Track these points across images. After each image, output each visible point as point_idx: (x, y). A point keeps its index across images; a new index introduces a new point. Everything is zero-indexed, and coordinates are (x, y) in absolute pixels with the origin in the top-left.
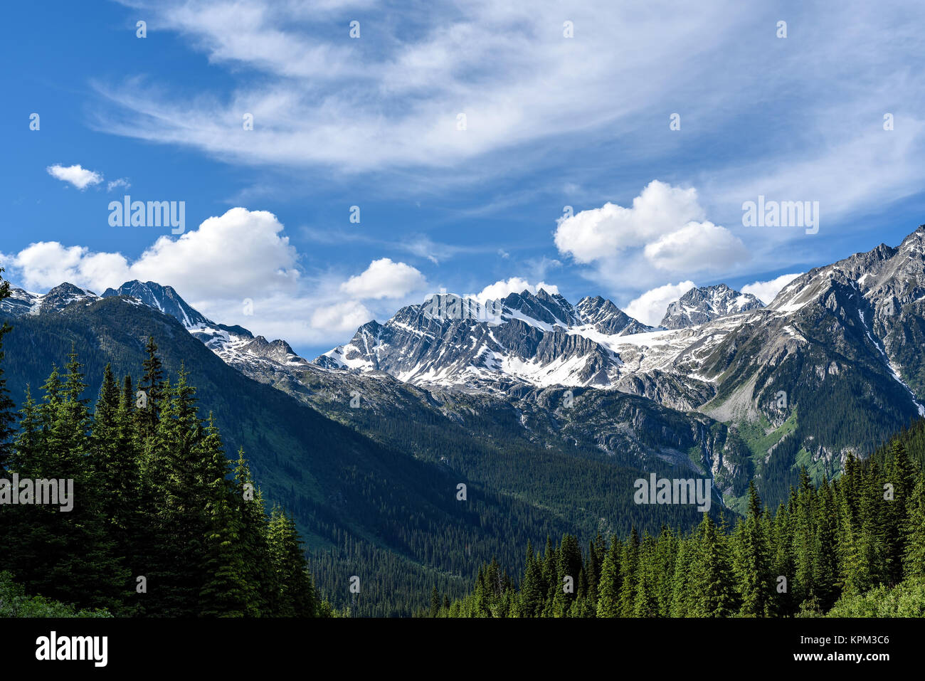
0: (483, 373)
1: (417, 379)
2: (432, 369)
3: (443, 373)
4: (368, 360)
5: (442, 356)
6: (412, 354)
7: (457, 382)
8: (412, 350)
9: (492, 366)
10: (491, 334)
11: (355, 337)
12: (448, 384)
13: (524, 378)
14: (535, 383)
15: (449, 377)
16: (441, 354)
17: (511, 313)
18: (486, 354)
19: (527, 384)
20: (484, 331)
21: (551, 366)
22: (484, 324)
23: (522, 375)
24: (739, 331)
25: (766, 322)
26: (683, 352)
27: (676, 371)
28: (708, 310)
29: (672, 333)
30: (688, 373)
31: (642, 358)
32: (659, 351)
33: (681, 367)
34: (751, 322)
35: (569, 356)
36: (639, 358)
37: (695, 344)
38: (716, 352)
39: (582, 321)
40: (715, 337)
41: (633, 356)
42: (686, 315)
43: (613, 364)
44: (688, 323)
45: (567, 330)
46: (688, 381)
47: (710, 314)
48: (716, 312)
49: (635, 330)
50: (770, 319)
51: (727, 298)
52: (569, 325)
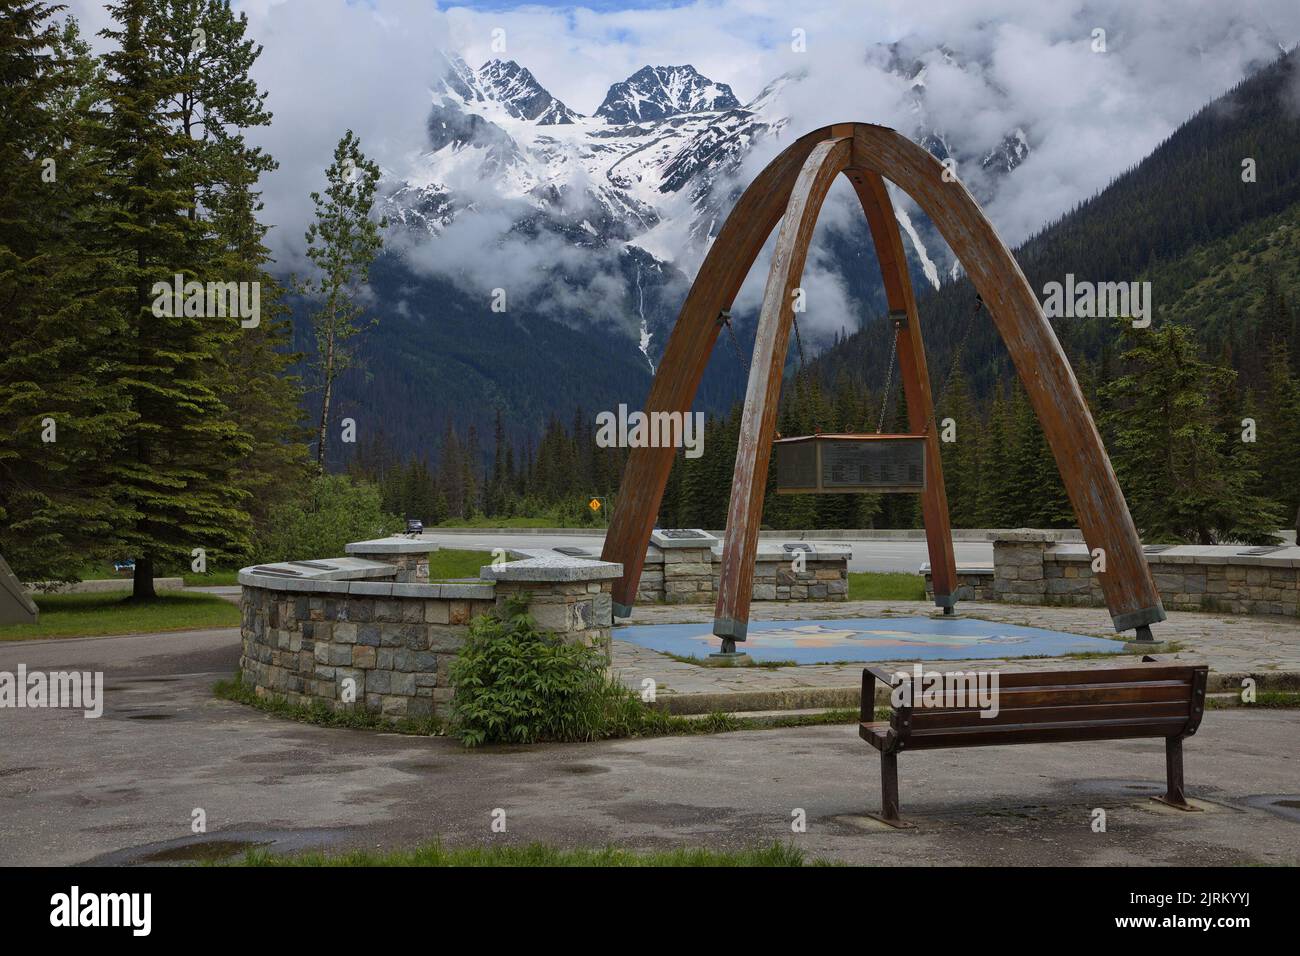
24: (704, 137)
25: (742, 128)
26: (624, 158)
27: (611, 184)
28: (663, 100)
29: (611, 128)
30: (626, 187)
31: (565, 159)
32: (591, 152)
33: (619, 179)
34: (722, 126)
35: (462, 144)
36: (561, 159)
37: (642, 148)
38: (668, 163)
39: (485, 95)
40: (670, 141)
41: (552, 156)
42: (633, 106)
43: (524, 164)
44: (634, 117)
45: (462, 104)
46: (627, 200)
47: (666, 106)
48: (676, 104)
49: (558, 118)
50: (748, 125)
51: (693, 86)
52: (466, 99)
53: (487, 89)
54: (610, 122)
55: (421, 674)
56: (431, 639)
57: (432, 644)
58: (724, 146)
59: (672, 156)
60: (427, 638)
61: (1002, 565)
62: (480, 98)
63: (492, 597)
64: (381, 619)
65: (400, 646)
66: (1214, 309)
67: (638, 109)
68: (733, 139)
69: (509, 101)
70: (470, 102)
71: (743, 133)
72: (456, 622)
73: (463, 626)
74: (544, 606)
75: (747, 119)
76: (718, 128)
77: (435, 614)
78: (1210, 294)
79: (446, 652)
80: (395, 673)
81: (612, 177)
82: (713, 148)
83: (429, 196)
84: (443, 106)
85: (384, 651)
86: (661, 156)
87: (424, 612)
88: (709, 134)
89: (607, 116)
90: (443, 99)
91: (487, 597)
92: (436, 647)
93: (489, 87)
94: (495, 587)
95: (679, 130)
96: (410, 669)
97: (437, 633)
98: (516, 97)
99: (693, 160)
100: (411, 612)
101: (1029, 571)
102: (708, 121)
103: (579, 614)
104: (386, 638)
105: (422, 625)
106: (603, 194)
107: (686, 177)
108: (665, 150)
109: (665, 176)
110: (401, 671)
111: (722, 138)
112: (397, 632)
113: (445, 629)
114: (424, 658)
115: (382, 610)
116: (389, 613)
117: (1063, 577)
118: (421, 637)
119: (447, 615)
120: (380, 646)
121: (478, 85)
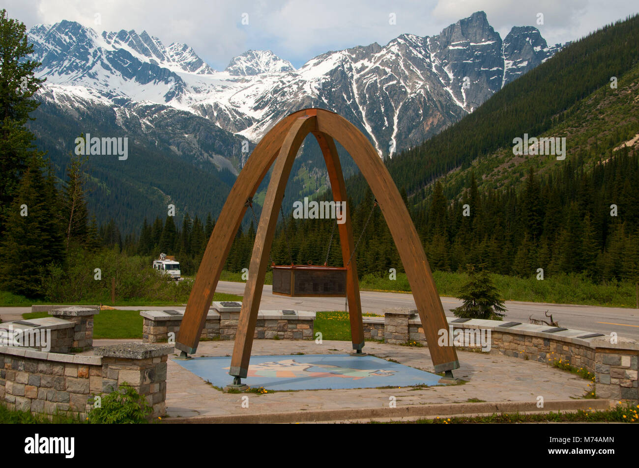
2: (56, 74)
5: (65, 66)
9: (102, 79)
10: (104, 57)
16: (65, 64)
17: (120, 44)
19: (126, 97)
20: (99, 54)
21: (145, 87)
22: (100, 49)
24: (276, 85)
25: (294, 82)
26: (237, 93)
27: (230, 105)
28: (257, 66)
29: (232, 78)
30: (238, 107)
31: (209, 92)
32: (221, 89)
33: (234, 103)
34: (285, 80)
35: (159, 82)
36: (207, 91)
37: (246, 88)
38: (258, 97)
39: (171, 59)
40: (259, 85)
41: (202, 90)
42: (242, 68)
43: (189, 93)
44: (243, 73)
45: (159, 63)
46: (237, 112)
47: (258, 69)
48: (263, 69)
49: (206, 72)
50: (297, 80)
51: (272, 61)
52: (161, 60)
53: (172, 56)
54: (231, 75)
55: (61, 403)
56: (67, 385)
57: (68, 387)
58: (285, 90)
59: (260, 93)
60: (65, 384)
61: (388, 325)
62: (168, 61)
63: (100, 364)
64: (41, 372)
65: (51, 387)
66: (507, 178)
67: (245, 70)
68: (290, 86)
69: (182, 62)
70: (163, 62)
71: (294, 84)
72: (82, 376)
73: (84, 379)
74: (128, 371)
75: (297, 77)
76: (283, 81)
77: (70, 371)
78: (505, 171)
79: (74, 392)
80: (47, 402)
81: (231, 101)
82: (280, 90)
83: (142, 106)
84: (150, 63)
85: (42, 389)
86: (255, 93)
87: (64, 370)
88: (278, 84)
89: (230, 72)
90: (150, 60)
91: (98, 364)
92: (69, 389)
93: (173, 56)
94: (102, 359)
95: (264, 81)
96: (55, 400)
97: (71, 381)
98: (186, 61)
99: (270, 95)
100: (57, 369)
101: (402, 329)
102: (278, 77)
103: (146, 376)
104: (43, 382)
105: (62, 377)
106: (226, 109)
107: (266, 104)
108: (257, 90)
109: (256, 102)
110: (51, 401)
111: (284, 86)
112: (49, 379)
113: (76, 379)
114: (62, 395)
115: (42, 367)
116: (46, 369)
117: (417, 332)
118: (62, 383)
119: (76, 372)
120: (40, 386)
121: (168, 54)
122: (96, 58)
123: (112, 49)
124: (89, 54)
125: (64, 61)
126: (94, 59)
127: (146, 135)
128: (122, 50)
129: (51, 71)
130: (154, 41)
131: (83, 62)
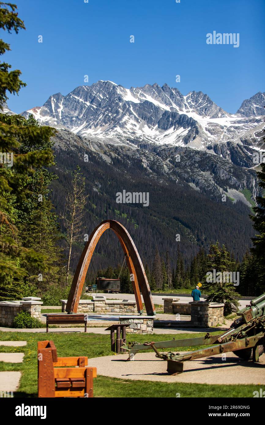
0: (124, 132)
1: (83, 132)
2: (93, 127)
3: (99, 130)
4: (54, 117)
5: (100, 120)
6: (82, 116)
7: (107, 137)
8: (81, 113)
9: (130, 128)
10: (131, 109)
11: (46, 103)
12: (103, 137)
13: (149, 138)
14: (156, 141)
15: (104, 133)
16: (100, 118)
17: (145, 97)
18: (128, 121)
19: (151, 142)
20: (128, 107)
21: (167, 132)
22: (128, 103)
23: (148, 136)
27: (242, 143)
30: (249, 145)
35: (178, 127)
39: (188, 106)
42: (253, 109)
45: (179, 111)
46: (249, 150)
49: (220, 115)
53: (189, 103)
60: (14, 313)
62: (186, 107)
70: (182, 110)
80: (10, 319)
81: (242, 140)
87: (13, 309)
94: (22, 305)
98: (202, 106)
119: (16, 309)
120: (8, 315)
121: (186, 102)
122: (125, 110)
123: (139, 102)
124: (120, 107)
125: (99, 115)
126: (123, 111)
127: (167, 174)
128: (146, 102)
129: (89, 125)
130: (174, 92)
131: (115, 115)
